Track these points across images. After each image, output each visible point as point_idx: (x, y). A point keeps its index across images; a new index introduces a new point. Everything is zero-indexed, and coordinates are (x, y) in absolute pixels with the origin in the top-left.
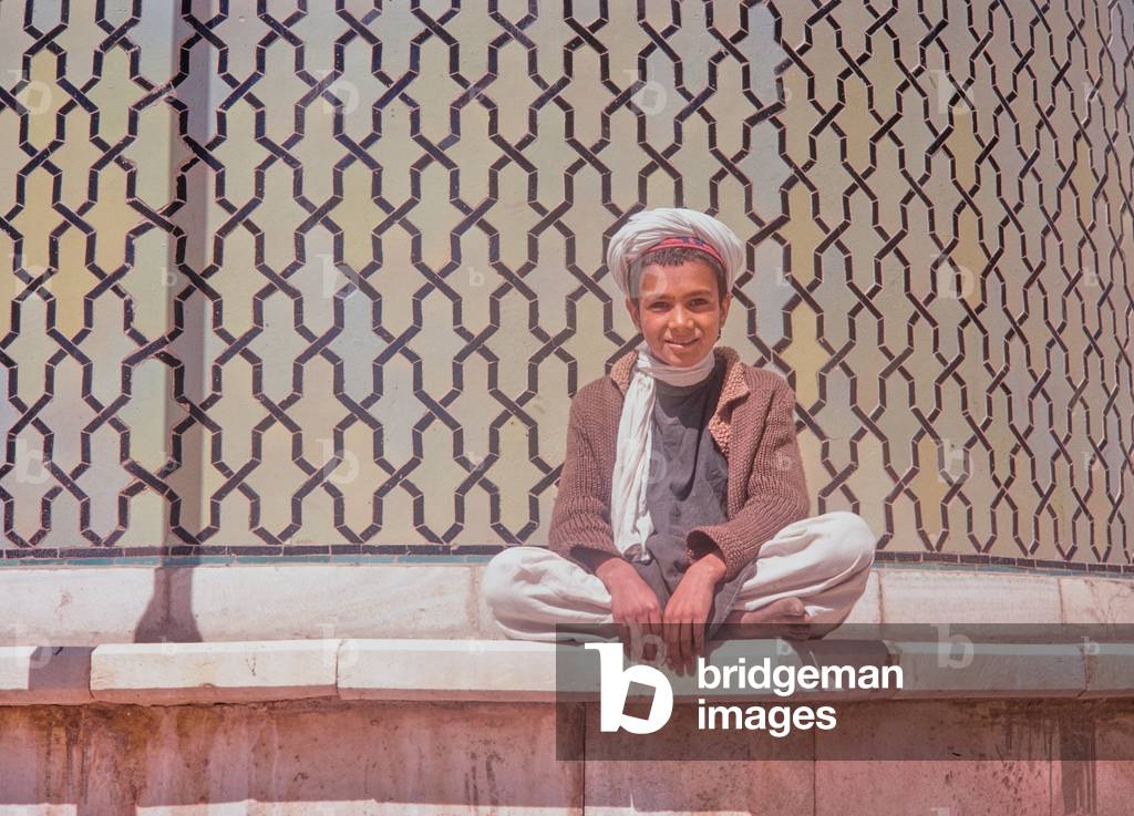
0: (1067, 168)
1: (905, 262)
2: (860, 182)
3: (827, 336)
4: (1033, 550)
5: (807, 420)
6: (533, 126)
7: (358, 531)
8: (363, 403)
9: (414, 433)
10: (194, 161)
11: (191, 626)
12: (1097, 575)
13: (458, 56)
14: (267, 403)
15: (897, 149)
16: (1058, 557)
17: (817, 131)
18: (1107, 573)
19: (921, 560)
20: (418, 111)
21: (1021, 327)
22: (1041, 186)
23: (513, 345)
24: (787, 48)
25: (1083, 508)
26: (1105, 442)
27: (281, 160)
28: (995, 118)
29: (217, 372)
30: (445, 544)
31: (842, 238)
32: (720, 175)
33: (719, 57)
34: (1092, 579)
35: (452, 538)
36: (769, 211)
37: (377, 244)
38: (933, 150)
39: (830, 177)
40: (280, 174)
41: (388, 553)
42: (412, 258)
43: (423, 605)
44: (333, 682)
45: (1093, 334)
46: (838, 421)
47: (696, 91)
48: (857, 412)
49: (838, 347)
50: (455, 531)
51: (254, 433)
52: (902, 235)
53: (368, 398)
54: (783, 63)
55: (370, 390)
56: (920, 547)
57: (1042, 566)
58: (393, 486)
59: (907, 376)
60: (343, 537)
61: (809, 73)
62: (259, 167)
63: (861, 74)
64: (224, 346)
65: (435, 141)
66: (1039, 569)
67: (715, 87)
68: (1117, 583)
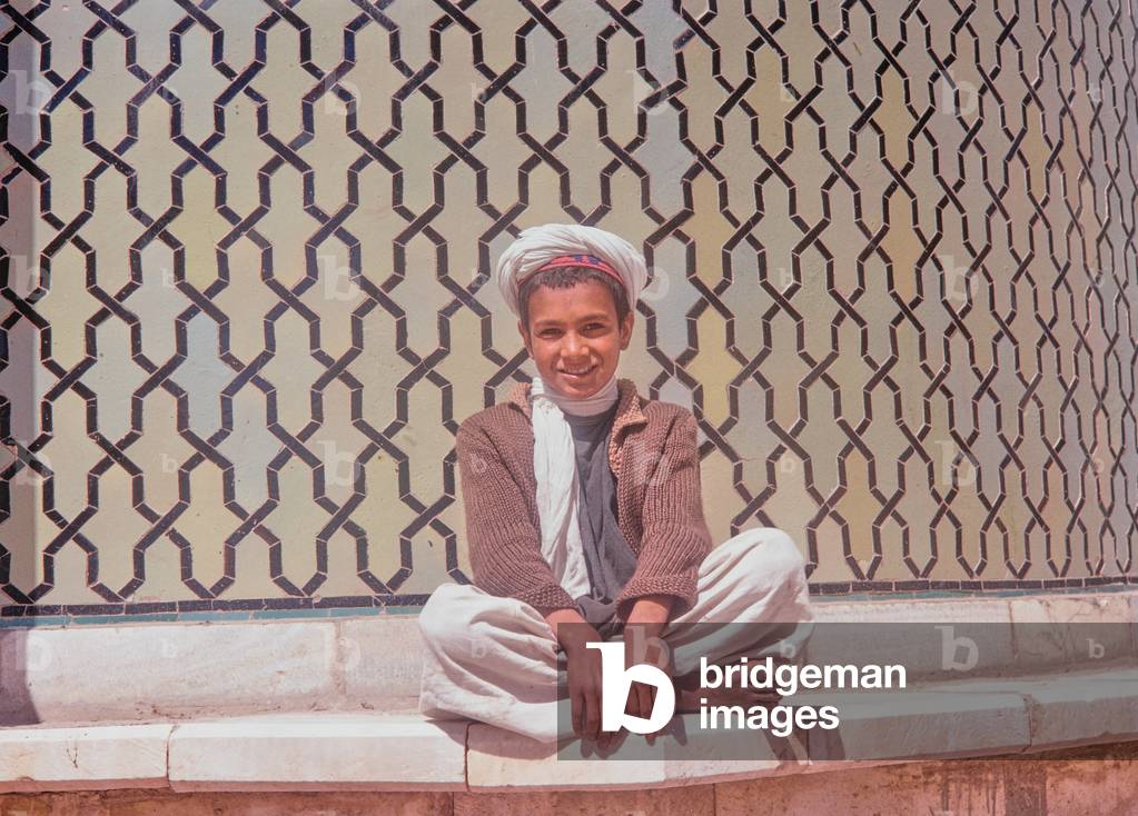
0: (1016, 136)
1: (827, 255)
2: (774, 167)
3: (738, 344)
4: (980, 571)
5: (716, 440)
6: (397, 120)
7: (208, 584)
8: (210, 440)
9: (269, 471)
10: (16, 171)
11: (24, 696)
12: (1054, 592)
13: (309, 42)
14: (103, 443)
15: (817, 127)
16: (1008, 576)
17: (724, 111)
18: (1066, 589)
19: (850, 591)
20: (265, 107)
21: (963, 321)
22: (985, 160)
23: (380, 370)
24: (687, 18)
25: (1037, 519)
26: (1062, 443)
27: (112, 167)
28: (931, 86)
29: (47, 409)
30: (306, 596)
31: (754, 231)
32: (613, 167)
33: (609, 32)
34: (1047, 597)
35: (315, 589)
36: (669, 206)
37: (222, 260)
38: (858, 126)
39: (740, 163)
40: (112, 184)
41: (243, 608)
42: (263, 274)
43: (281, 668)
44: (163, 774)
45: (1047, 322)
46: (752, 439)
47: (583, 72)
48: (775, 428)
49: (751, 356)
50: (317, 581)
51: (89, 477)
52: (823, 225)
53: (216, 435)
54: (683, 36)
55: (218, 425)
56: (848, 576)
57: (990, 588)
58: (247, 533)
59: (832, 384)
60: (192, 592)
61: (713, 45)
62: (88, 176)
63: (773, 44)
64: (54, 380)
65: (286, 140)
66: (984, 591)
67: (605, 67)
68: (1077, 600)
